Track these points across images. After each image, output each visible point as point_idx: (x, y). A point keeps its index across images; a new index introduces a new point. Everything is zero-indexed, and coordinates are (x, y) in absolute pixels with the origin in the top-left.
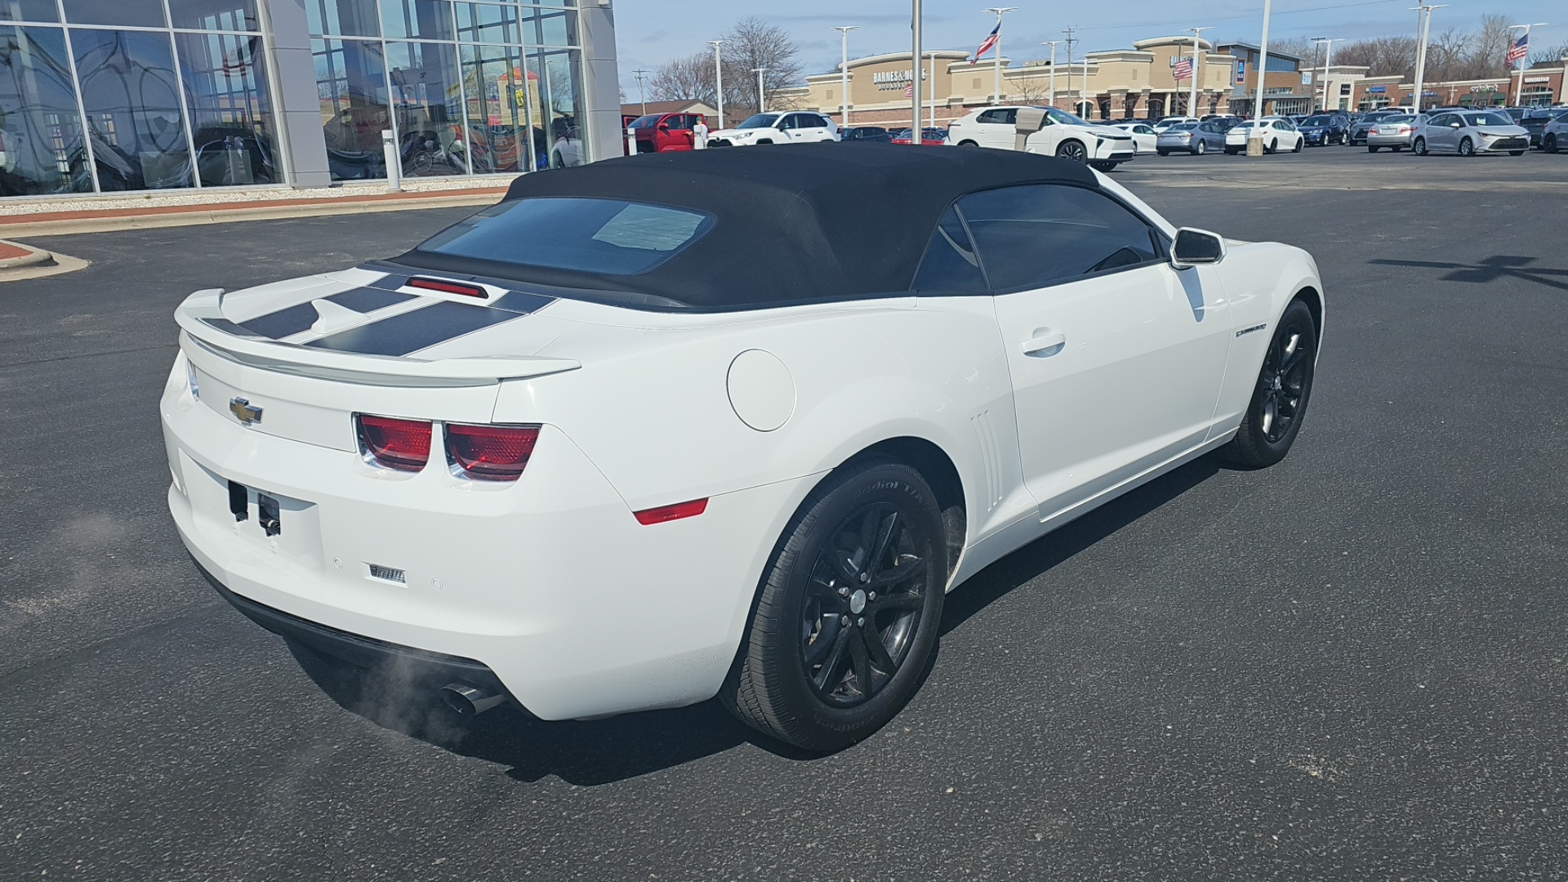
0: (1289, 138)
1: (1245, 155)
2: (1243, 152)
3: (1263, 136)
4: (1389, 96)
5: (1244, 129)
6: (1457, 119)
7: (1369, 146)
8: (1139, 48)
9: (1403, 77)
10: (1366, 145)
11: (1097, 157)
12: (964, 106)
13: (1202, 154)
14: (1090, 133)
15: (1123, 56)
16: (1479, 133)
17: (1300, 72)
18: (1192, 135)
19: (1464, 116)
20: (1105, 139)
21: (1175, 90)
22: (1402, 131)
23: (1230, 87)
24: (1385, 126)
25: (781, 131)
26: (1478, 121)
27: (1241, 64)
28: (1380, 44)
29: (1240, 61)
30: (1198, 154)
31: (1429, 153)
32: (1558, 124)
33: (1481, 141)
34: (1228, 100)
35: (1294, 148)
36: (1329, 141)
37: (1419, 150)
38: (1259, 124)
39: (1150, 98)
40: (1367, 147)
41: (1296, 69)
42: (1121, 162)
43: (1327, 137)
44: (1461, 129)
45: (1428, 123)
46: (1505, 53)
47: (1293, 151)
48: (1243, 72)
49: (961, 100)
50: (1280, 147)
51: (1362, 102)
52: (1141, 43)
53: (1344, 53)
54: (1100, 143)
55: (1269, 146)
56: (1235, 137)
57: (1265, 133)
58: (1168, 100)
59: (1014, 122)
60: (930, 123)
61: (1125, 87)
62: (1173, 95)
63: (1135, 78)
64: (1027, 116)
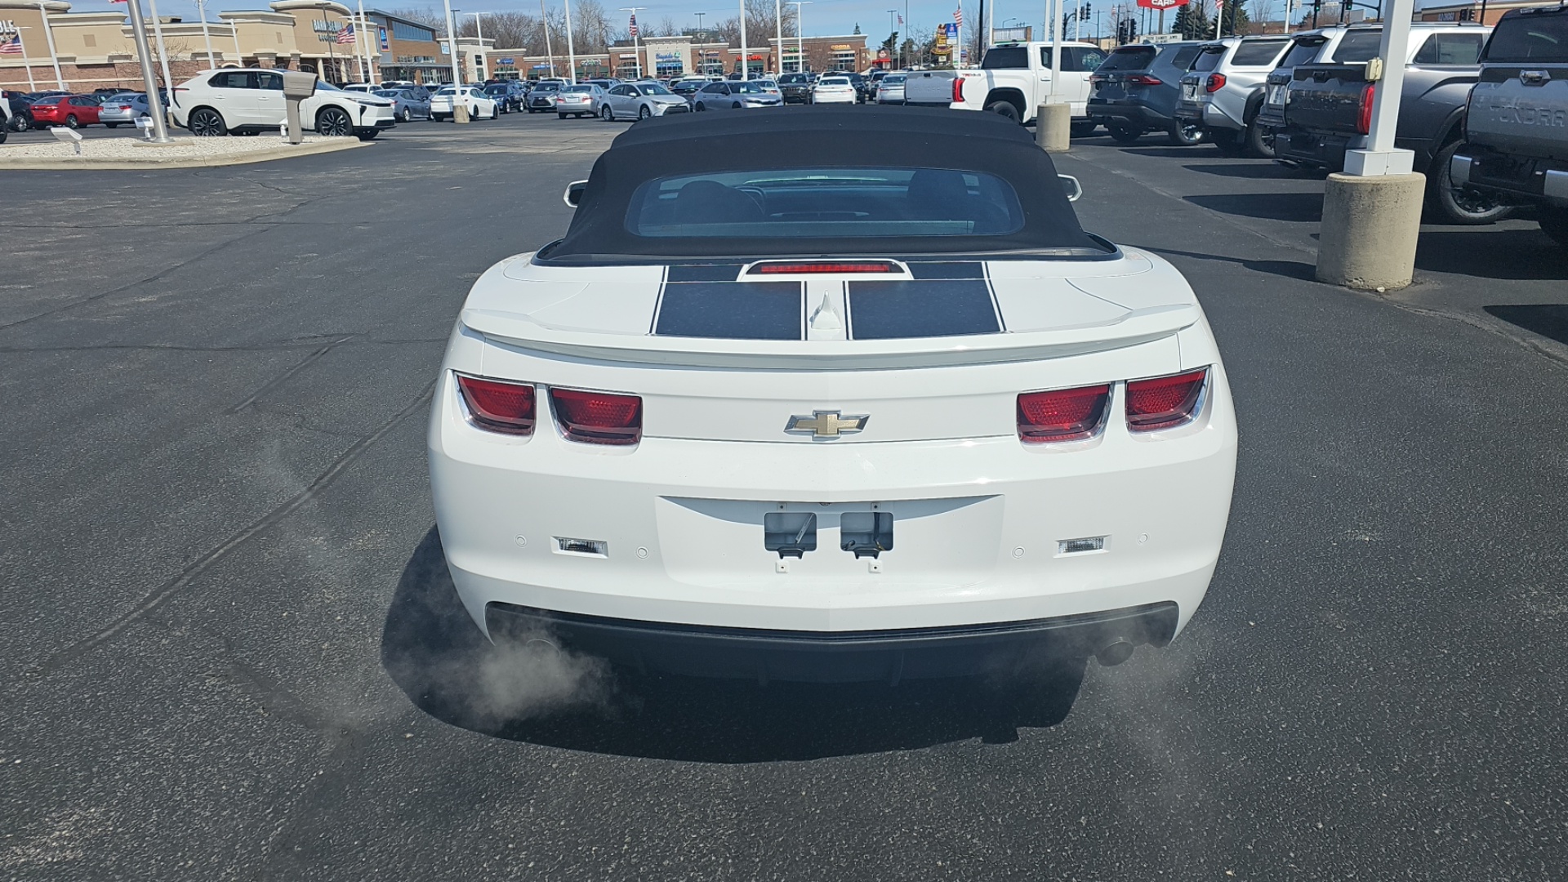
0: (487, 106)
1: (453, 122)
2: (451, 119)
3: (466, 103)
4: (517, 67)
5: (446, 96)
6: (632, 89)
7: (560, 114)
8: (277, 10)
9: (525, 50)
10: (556, 112)
11: (363, 125)
12: (79, 66)
13: (409, 121)
14: (349, 99)
15: (262, 17)
16: (653, 101)
17: (438, 42)
18: (396, 102)
19: (638, 86)
20: (367, 106)
21: (327, 55)
22: (584, 99)
23: (378, 54)
24: (569, 95)
26: (649, 91)
27: (382, 31)
28: (498, 18)
29: (381, 28)
30: (405, 121)
31: (616, 119)
32: (703, 94)
33: (656, 109)
34: (379, 67)
35: (492, 115)
36: (511, 108)
37: (607, 116)
38: (460, 92)
39: (301, 63)
40: (557, 114)
41: (434, 38)
42: (383, 130)
43: (508, 105)
44: (638, 98)
45: (609, 92)
46: (597, 32)
47: (492, 118)
48: (385, 40)
49: (74, 59)
50: (481, 114)
51: (496, 72)
52: (279, 4)
53: (470, 25)
54: (363, 110)
55: (472, 113)
56: (439, 104)
57: (466, 100)
58: (320, 65)
59: (282, 89)
60: (57, 85)
61: (273, 51)
62: (325, 60)
63: (280, 41)
64: (296, 81)
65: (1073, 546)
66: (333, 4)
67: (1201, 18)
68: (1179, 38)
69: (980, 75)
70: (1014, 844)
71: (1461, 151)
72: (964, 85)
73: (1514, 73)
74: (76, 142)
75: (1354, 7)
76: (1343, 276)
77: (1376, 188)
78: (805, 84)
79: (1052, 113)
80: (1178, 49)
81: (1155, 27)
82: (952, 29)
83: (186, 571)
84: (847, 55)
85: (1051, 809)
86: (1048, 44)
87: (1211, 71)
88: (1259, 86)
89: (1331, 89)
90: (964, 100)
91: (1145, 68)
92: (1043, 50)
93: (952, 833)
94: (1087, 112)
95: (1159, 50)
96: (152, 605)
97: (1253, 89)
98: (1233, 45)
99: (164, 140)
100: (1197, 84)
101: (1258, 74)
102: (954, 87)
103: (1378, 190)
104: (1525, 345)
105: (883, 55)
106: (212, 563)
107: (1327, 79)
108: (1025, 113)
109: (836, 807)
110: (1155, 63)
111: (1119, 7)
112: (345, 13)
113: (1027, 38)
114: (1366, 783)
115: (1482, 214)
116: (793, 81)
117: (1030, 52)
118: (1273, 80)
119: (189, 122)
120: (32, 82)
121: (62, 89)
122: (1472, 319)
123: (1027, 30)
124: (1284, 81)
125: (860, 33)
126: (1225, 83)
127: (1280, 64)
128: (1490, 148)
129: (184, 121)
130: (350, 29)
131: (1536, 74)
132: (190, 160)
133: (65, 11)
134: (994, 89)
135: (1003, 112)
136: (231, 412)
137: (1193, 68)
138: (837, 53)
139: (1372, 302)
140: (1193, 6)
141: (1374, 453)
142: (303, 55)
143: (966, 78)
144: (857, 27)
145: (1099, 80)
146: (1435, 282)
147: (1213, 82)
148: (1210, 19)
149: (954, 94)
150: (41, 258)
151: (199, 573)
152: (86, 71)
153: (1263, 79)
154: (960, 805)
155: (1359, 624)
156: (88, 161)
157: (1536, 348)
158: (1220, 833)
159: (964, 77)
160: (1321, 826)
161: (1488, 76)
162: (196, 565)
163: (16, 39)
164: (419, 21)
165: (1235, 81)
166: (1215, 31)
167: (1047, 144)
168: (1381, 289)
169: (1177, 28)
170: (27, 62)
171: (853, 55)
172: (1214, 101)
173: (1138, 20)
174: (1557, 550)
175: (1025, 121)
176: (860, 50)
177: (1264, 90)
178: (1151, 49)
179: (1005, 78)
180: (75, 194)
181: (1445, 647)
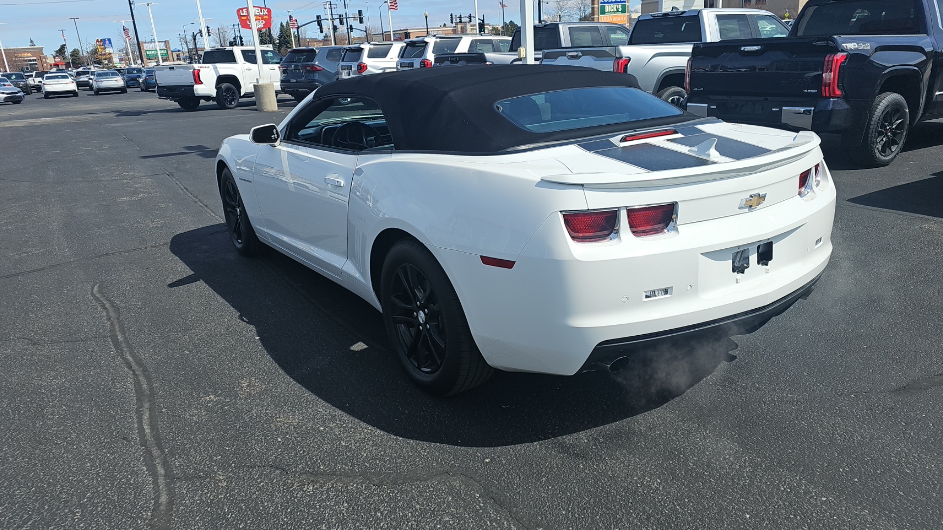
69: (209, 67)
72: (200, 73)
73: (563, 54)
78: (24, 80)
79: (264, 89)
80: (328, 50)
82: (107, 42)
84: (30, 60)
87: (357, 61)
90: (202, 83)
91: (312, 61)
92: (244, 51)
94: (281, 88)
95: (317, 51)
98: (366, 48)
100: (351, 69)
102: (194, 76)
105: (58, 60)
107: (458, 61)
108: (242, 90)
111: (218, 29)
116: (12, 78)
117: (236, 53)
125: (35, 45)
126: (367, 68)
131: (575, 54)
134: (220, 76)
135: (228, 90)
137: (344, 60)
138: (26, 59)
143: (201, 69)
144: (32, 41)
145: (284, 68)
147: (361, 67)
149: (195, 80)
159: (199, 68)
161: (547, 56)
165: (372, 67)
167: (265, 107)
171: (35, 60)
175: (242, 94)
176: (40, 57)
178: (313, 51)
179: (225, 69)
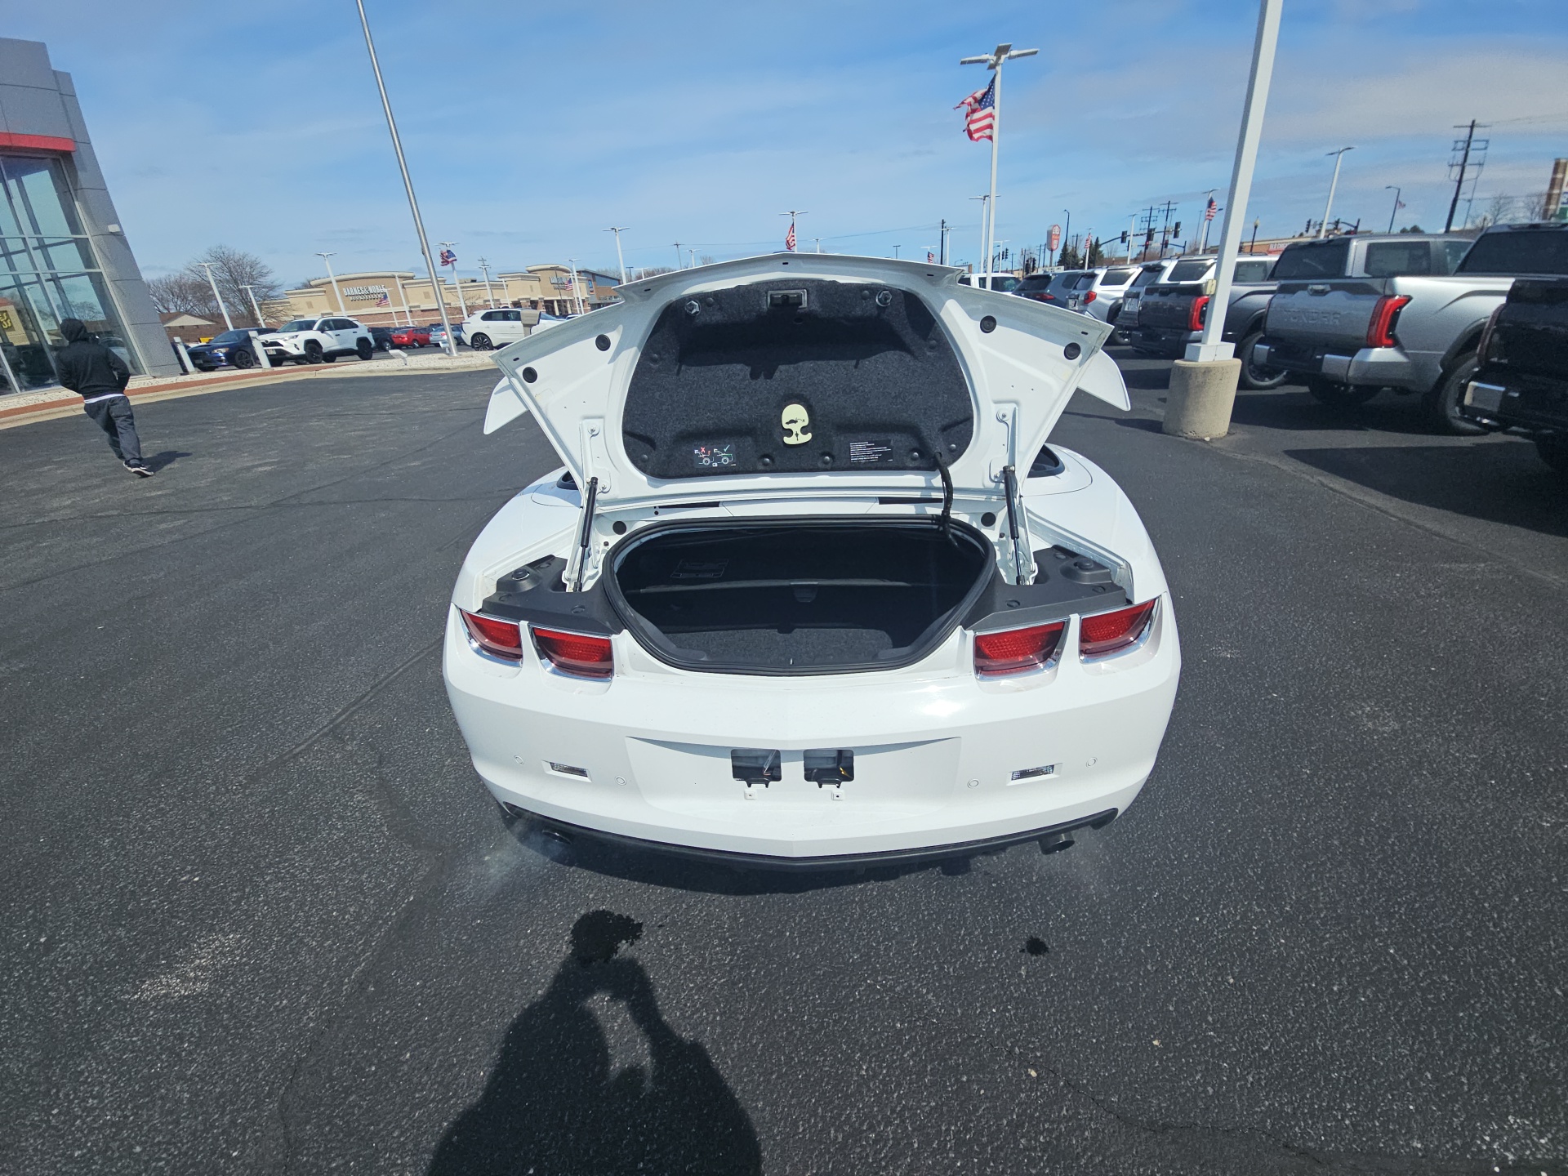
8: (530, 272)
12: (422, 311)
15: (522, 276)
21: (559, 298)
23: (586, 296)
25: (322, 332)
27: (589, 282)
29: (589, 280)
39: (545, 303)
48: (591, 288)
49: (419, 306)
52: (530, 269)
58: (556, 304)
59: (520, 320)
60: (408, 322)
61: (528, 297)
62: (558, 301)
63: (532, 290)
64: (528, 316)
65: (1024, 774)
66: (561, 267)
67: (1075, 256)
68: (1062, 270)
70: (963, 1003)
71: (1260, 342)
73: (1304, 287)
74: (403, 358)
75: (1169, 246)
76: (1182, 431)
77: (1207, 371)
80: (1064, 276)
81: (1047, 263)
83: (372, 688)
85: (996, 956)
86: (983, 275)
87: (1086, 290)
88: (1118, 299)
89: (1170, 301)
91: (1044, 289)
92: (980, 279)
93: (910, 986)
95: (1053, 277)
96: (340, 719)
97: (1113, 302)
98: (1101, 273)
99: (455, 355)
100: (1078, 299)
101: (1118, 291)
103: (1209, 372)
104: (1315, 481)
106: (392, 681)
107: (1165, 294)
109: (813, 951)
110: (1051, 285)
112: (568, 272)
113: (970, 272)
114: (1264, 925)
115: (1268, 382)
117: (972, 281)
118: (1127, 295)
119: (472, 343)
120: (396, 321)
121: (411, 325)
122: (1274, 462)
123: (970, 266)
124: (1137, 296)
126: (1096, 297)
127: (1133, 284)
128: (1281, 339)
129: (468, 342)
130: (570, 282)
131: (1321, 287)
132: (469, 367)
133: (412, 278)
136: (440, 550)
137: (1075, 288)
139: (1201, 449)
140: (1070, 249)
141: (1223, 575)
142: (546, 299)
146: (1244, 433)
147: (1088, 297)
148: (1080, 256)
150: (362, 436)
151: (380, 691)
152: (427, 313)
153: (1121, 294)
154: (918, 951)
155: (1234, 742)
156: (411, 370)
157: (1322, 484)
158: (1144, 990)
160: (1232, 981)
161: (1283, 290)
162: (380, 683)
163: (385, 297)
164: (611, 275)
165: (1103, 296)
166: (1084, 264)
168: (1207, 439)
169: (1060, 263)
170: (392, 309)
172: (1089, 309)
173: (1037, 258)
174: (1377, 665)
177: (1121, 301)
178: (1047, 277)
180: (394, 392)
181: (1307, 767)
